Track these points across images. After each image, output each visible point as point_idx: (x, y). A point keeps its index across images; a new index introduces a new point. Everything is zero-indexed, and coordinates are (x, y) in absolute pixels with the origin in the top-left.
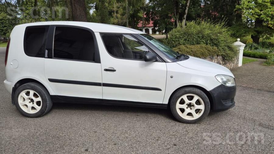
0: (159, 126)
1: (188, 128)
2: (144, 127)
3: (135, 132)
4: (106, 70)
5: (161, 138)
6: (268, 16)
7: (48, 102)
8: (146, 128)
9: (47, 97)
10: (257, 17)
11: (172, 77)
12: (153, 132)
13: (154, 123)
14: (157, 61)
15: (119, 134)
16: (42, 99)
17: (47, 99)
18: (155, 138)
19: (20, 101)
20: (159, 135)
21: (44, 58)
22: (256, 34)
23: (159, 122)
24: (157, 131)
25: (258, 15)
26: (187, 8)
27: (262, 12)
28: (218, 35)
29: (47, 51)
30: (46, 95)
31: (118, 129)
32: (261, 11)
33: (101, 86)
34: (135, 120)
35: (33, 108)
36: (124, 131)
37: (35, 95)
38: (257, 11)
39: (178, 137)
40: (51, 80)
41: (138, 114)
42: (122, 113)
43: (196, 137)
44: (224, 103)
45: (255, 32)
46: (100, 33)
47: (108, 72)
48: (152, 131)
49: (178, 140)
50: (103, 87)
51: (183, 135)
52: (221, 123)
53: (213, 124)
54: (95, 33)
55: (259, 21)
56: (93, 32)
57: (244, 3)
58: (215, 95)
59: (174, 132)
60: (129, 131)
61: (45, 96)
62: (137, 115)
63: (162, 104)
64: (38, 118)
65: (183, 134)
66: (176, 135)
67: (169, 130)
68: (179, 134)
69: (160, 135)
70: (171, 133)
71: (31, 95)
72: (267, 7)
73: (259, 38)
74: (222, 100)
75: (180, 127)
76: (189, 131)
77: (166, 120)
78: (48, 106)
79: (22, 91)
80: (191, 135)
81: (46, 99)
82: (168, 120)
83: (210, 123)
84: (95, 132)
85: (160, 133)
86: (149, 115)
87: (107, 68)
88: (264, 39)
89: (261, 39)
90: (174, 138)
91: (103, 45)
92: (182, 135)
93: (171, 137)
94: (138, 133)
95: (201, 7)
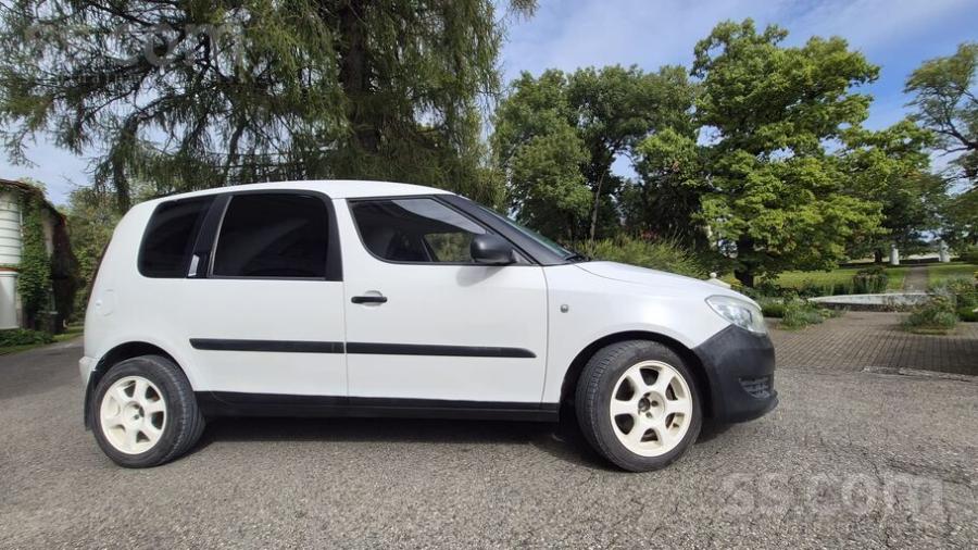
0: (534, 485)
1: (639, 487)
2: (481, 493)
3: (442, 512)
4: (358, 300)
5: (539, 536)
6: (763, 229)
7: (184, 416)
8: (485, 494)
9: (183, 399)
10: (740, 232)
11: (564, 310)
12: (510, 510)
13: (517, 474)
14: (512, 262)
15: (382, 520)
16: (169, 406)
17: (184, 405)
18: (517, 534)
19: (107, 415)
20: (530, 523)
21: (185, 280)
22: (745, 268)
23: (535, 470)
24: (527, 507)
25: (742, 230)
26: (593, 226)
27: (749, 223)
28: (668, 264)
29: (196, 260)
30: (181, 393)
31: (386, 501)
32: (747, 220)
33: (343, 352)
34: (453, 464)
35: (141, 436)
36: (405, 509)
37: (151, 394)
38: (738, 220)
39: (605, 527)
40: (199, 344)
41: (468, 448)
42: (416, 446)
43: (674, 523)
44: (749, 390)
45: (742, 266)
46: (347, 199)
47: (363, 307)
48: (509, 504)
49: (605, 539)
50: (350, 355)
51: (625, 519)
52: (750, 463)
53: (725, 470)
54: (334, 201)
55: (746, 243)
56: (329, 200)
57: (708, 208)
58: (717, 362)
59: (587, 508)
60: (421, 509)
61: (179, 397)
62: (465, 451)
63: (542, 406)
64: (148, 470)
65: (623, 512)
66: (597, 520)
67: (570, 500)
68: (608, 516)
69: (535, 520)
70: (579, 511)
71: (140, 395)
72: (756, 212)
73: (752, 278)
74: (743, 380)
75: (606, 487)
76: (643, 501)
77: (558, 462)
78: (184, 427)
79: (114, 381)
80: (653, 516)
81: (180, 406)
82: (563, 462)
83: (712, 467)
84: (301, 515)
85: (537, 514)
86: (504, 448)
87: (361, 294)
88: (764, 278)
89: (757, 279)
90: (592, 533)
91: (355, 231)
92: (621, 518)
93: (578, 526)
94: (454, 517)
95: (620, 225)
